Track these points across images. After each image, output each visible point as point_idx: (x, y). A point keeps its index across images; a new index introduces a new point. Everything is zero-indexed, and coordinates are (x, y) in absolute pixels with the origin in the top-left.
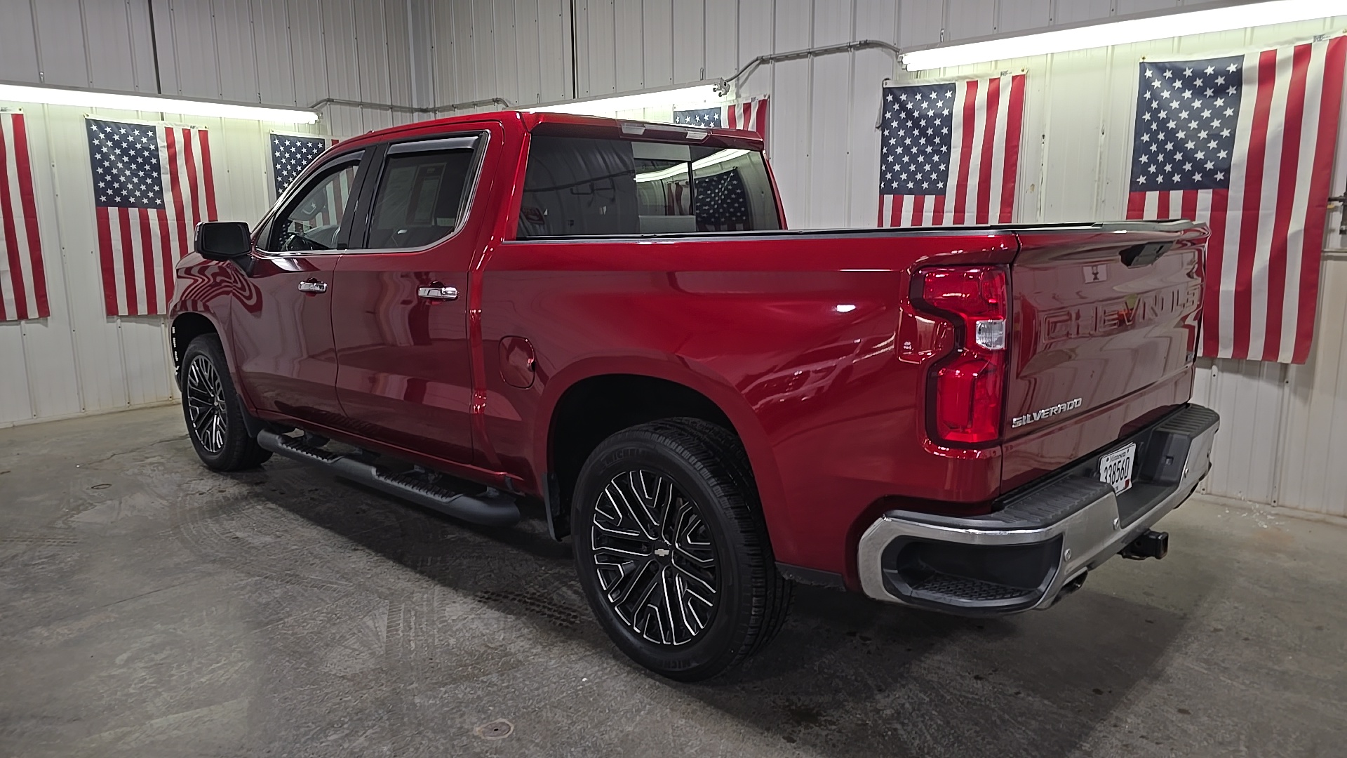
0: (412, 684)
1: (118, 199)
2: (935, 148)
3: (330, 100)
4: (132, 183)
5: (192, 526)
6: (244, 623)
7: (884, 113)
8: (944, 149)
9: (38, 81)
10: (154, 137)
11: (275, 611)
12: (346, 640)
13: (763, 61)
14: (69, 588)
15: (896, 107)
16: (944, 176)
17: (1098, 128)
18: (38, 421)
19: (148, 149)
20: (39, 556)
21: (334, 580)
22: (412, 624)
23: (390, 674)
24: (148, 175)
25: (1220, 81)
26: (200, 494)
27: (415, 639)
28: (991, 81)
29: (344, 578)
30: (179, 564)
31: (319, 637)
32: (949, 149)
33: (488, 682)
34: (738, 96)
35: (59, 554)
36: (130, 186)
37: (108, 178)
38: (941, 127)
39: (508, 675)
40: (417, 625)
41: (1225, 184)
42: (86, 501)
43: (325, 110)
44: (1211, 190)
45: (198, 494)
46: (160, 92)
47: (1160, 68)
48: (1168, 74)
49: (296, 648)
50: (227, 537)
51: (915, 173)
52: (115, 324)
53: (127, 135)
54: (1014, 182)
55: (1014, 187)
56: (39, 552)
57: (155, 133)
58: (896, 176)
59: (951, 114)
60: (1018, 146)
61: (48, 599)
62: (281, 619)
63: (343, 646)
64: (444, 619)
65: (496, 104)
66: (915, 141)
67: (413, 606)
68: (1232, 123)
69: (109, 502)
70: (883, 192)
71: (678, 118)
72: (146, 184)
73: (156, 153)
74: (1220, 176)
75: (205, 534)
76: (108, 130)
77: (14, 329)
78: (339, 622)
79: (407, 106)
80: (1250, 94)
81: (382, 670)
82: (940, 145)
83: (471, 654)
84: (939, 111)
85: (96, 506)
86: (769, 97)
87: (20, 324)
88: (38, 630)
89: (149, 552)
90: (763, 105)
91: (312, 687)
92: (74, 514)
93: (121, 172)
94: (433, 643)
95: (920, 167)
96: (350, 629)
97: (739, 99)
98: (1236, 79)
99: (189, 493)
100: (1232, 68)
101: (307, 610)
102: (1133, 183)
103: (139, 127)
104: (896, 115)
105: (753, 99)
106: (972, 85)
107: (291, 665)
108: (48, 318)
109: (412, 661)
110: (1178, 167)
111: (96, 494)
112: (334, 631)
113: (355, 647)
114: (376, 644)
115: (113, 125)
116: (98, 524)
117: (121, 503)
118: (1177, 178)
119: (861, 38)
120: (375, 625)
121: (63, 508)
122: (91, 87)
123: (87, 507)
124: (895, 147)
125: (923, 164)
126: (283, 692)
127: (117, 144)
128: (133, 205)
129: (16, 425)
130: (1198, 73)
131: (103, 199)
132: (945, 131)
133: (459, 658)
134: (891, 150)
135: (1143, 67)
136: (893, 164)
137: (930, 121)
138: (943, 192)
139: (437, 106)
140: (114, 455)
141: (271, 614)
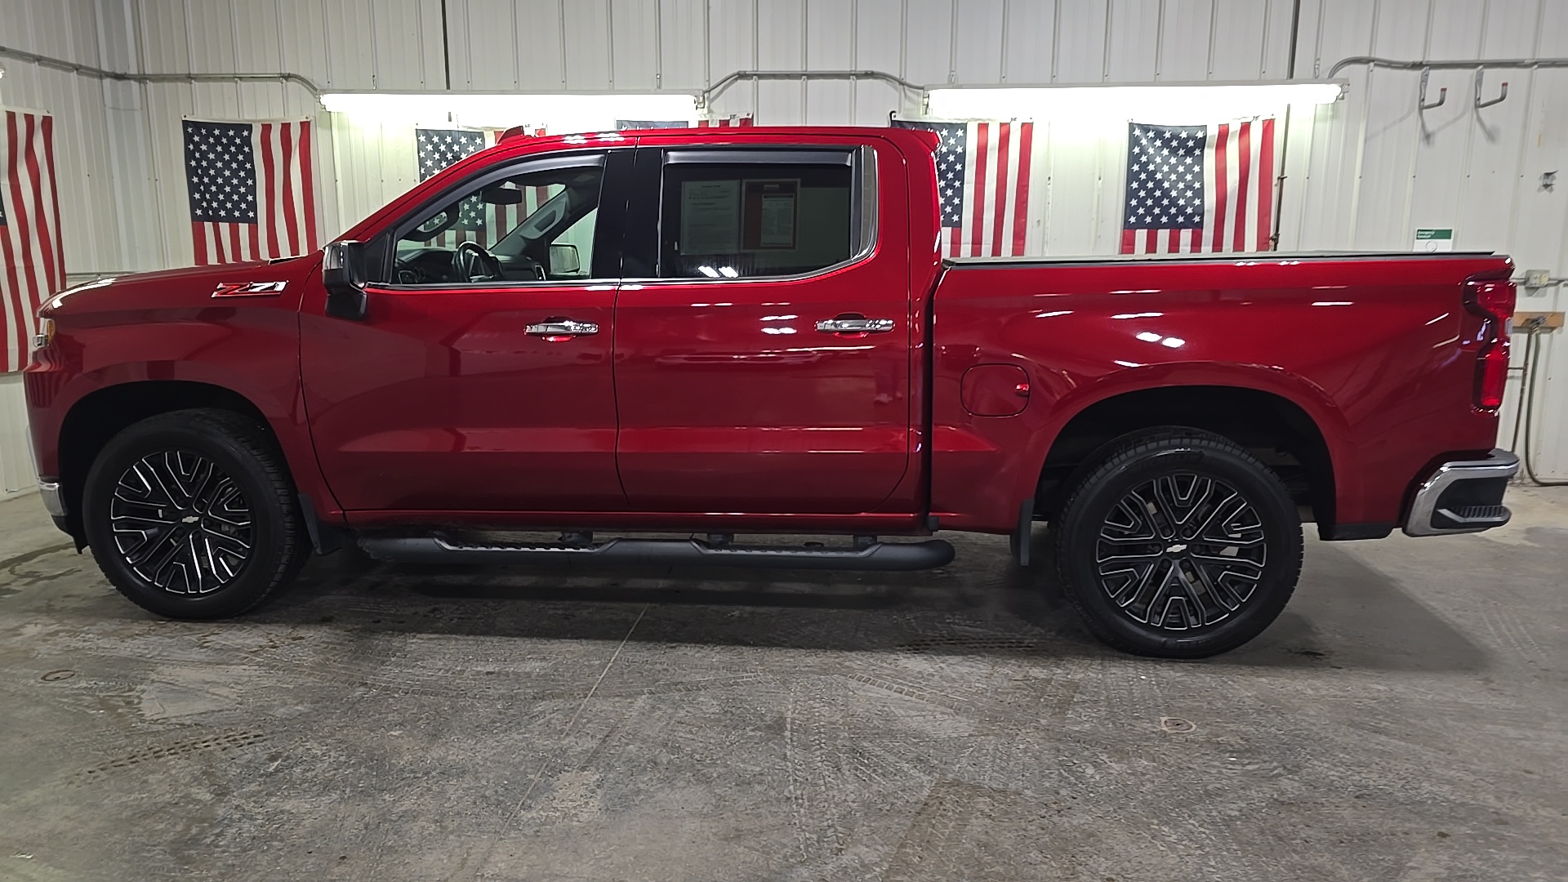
2: (948, 183)
13: (742, 76)
17: (1094, 174)
25: (1191, 144)
28: (1002, 125)
38: (955, 163)
41: (1200, 225)
44: (1191, 230)
47: (1145, 129)
48: (1151, 134)
59: (964, 152)
68: (1199, 176)
74: (1197, 219)
80: (1210, 155)
98: (1201, 143)
100: (1200, 135)
102: (1126, 221)
106: (983, 127)
110: (1165, 211)
118: (1164, 219)
119: (862, 68)
130: (1175, 137)
132: (958, 167)
135: (1132, 127)
138: (959, 224)
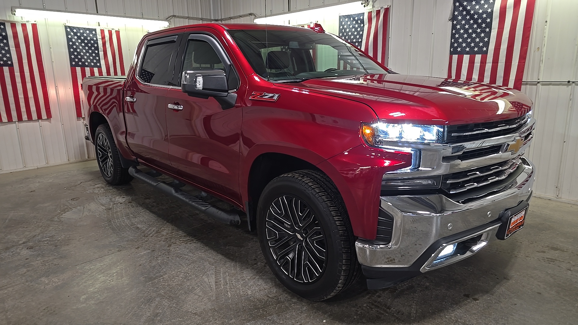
0: (232, 319)
1: (80, 63)
3: (174, 16)
4: (86, 56)
5: (117, 221)
6: (143, 277)
7: (454, 12)
8: (487, 30)
9: (43, 8)
10: (96, 34)
11: (158, 271)
12: (195, 290)
14: (59, 255)
15: (461, 9)
16: (487, 44)
18: (49, 165)
19: (93, 40)
20: (46, 236)
21: (186, 253)
22: (228, 281)
23: (220, 313)
24: (93, 52)
26: (120, 204)
27: (230, 291)
29: (191, 252)
30: (111, 242)
31: (181, 287)
32: (490, 30)
33: (272, 320)
34: (373, 6)
35: (55, 235)
36: (85, 57)
37: (76, 53)
39: (282, 316)
40: (230, 281)
42: (68, 206)
43: (172, 20)
45: (119, 204)
46: (98, 13)
49: (170, 294)
50: (134, 227)
51: (470, 43)
52: (81, 121)
53: (83, 33)
54: (528, 46)
55: (527, 49)
56: (46, 234)
57: (96, 32)
58: (460, 45)
60: (531, 27)
61: (49, 261)
62: (162, 276)
63: (194, 293)
64: (244, 278)
65: (250, 16)
66: (471, 26)
67: (227, 270)
69: (79, 207)
70: (451, 54)
71: (342, 19)
72: (92, 56)
73: (97, 41)
75: (123, 226)
76: (75, 31)
77: (37, 124)
78: (191, 279)
79: (209, 18)
81: (215, 310)
82: (485, 28)
83: (260, 301)
84: (486, 10)
85: (73, 209)
86: (390, 7)
87: (39, 121)
88: (43, 279)
89: (97, 235)
90: (387, 11)
91: (180, 319)
92: (63, 213)
93: (81, 50)
94: (240, 293)
95: (473, 40)
96: (197, 283)
97: (374, 8)
99: (115, 203)
101: (174, 270)
103: (89, 29)
104: (461, 13)
105: (382, 8)
107: (168, 305)
108: (51, 118)
109: (230, 305)
111: (73, 203)
112: (188, 284)
113: (200, 294)
114: (210, 293)
115: (77, 28)
116: (73, 219)
117: (84, 208)
120: (209, 281)
121: (58, 210)
122: (67, 10)
123: (69, 210)
124: (460, 29)
125: (475, 38)
126: (165, 322)
127: (79, 38)
128: (87, 66)
129: (39, 167)
131: (74, 63)
133: (254, 303)
134: (458, 31)
136: (458, 38)
137: (480, 16)
139: (222, 18)
140: (82, 183)
141: (157, 273)
